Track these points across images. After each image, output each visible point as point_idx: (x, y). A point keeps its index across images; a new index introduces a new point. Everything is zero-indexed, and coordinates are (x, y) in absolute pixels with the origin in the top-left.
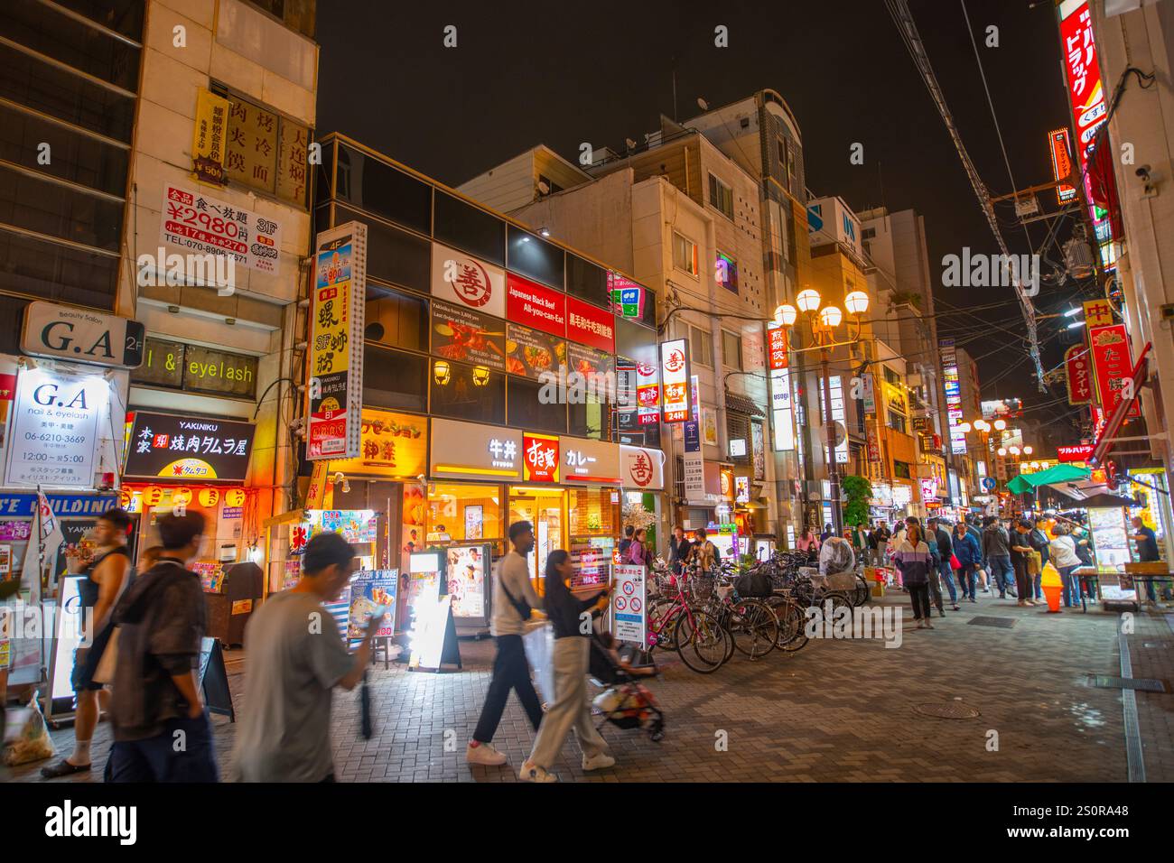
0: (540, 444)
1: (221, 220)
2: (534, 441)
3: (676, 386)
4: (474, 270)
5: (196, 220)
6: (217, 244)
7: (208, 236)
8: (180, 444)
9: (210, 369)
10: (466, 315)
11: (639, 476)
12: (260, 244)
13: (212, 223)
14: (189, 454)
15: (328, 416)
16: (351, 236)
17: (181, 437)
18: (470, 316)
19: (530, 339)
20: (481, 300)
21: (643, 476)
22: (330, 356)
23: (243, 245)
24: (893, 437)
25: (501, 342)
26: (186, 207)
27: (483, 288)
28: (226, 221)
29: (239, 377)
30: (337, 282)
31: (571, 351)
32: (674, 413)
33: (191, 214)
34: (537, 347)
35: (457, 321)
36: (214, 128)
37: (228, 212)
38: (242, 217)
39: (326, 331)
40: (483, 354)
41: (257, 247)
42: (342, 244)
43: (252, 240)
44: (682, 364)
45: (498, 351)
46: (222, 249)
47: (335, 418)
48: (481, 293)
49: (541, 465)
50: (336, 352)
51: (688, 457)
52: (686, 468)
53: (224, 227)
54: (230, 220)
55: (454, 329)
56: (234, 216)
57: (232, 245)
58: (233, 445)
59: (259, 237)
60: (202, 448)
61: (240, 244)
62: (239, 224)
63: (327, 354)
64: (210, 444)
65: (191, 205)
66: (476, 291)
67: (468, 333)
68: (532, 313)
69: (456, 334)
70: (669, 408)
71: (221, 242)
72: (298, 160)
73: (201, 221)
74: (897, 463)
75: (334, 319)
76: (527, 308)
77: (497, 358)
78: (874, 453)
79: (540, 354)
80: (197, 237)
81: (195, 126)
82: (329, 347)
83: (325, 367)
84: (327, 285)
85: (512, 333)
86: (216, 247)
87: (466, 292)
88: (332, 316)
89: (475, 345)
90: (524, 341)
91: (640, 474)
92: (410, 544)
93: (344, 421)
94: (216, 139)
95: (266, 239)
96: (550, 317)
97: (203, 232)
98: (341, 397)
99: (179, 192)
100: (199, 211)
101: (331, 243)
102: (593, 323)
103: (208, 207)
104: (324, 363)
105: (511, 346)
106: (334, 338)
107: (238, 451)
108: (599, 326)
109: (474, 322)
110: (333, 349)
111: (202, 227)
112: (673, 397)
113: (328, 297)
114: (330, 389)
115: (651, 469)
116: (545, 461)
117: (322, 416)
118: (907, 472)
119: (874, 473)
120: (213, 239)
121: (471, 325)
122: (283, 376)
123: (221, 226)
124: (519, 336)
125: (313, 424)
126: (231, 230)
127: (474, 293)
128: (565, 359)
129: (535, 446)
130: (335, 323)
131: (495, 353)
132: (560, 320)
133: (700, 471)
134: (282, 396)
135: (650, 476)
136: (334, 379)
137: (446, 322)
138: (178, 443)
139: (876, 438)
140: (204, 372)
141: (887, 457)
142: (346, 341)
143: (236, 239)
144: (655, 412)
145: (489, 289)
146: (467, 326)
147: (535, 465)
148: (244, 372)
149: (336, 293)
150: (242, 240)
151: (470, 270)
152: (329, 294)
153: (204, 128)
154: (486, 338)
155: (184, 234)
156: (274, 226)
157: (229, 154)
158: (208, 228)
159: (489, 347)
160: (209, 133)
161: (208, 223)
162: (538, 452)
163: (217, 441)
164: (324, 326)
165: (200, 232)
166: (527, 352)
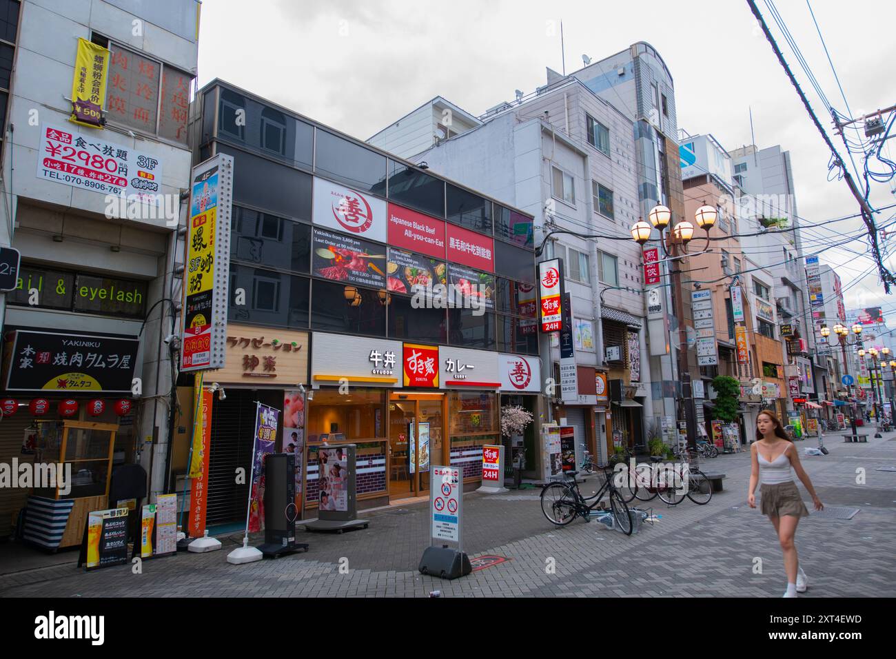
0: (420, 354)
1: (101, 157)
2: (414, 351)
3: (552, 300)
4: (356, 200)
5: (75, 157)
6: (96, 179)
7: (87, 172)
8: (63, 360)
9: (100, 293)
10: (347, 240)
11: (517, 380)
12: (140, 178)
13: (91, 160)
14: (73, 369)
15: (197, 331)
16: (217, 166)
17: (64, 353)
18: (351, 241)
19: (411, 261)
20: (362, 227)
21: (522, 380)
22: (200, 276)
23: (122, 179)
24: (761, 342)
25: (382, 265)
26: (64, 145)
27: (364, 216)
28: (105, 158)
29: (129, 299)
30: (206, 210)
31: (451, 270)
32: (550, 324)
33: (70, 152)
34: (416, 267)
35: (338, 245)
36: (95, 74)
37: (108, 150)
38: (122, 154)
39: (198, 254)
40: (364, 275)
41: (137, 181)
42: (211, 174)
43: (132, 174)
44: (557, 281)
45: (380, 272)
46: (101, 183)
47: (202, 334)
48: (362, 221)
49: (421, 372)
50: (204, 273)
51: (564, 362)
52: (562, 372)
53: (104, 163)
54: (110, 157)
55: (335, 253)
56: (114, 153)
57: (112, 180)
58: (117, 360)
59: (139, 173)
60: (85, 363)
61: (120, 178)
62: (119, 161)
63: (198, 275)
64: (94, 359)
65: (70, 143)
66: (357, 218)
67: (349, 258)
68: (413, 237)
69: (337, 257)
70: (546, 320)
71: (101, 177)
72: (180, 104)
73: (80, 158)
74: (765, 364)
75: (204, 243)
76: (408, 233)
77: (379, 278)
78: (743, 356)
79: (420, 274)
80: (75, 172)
81: (74, 72)
82: (200, 268)
83: (196, 287)
84: (200, 213)
85: (393, 256)
86: (95, 181)
87: (347, 220)
88: (202, 241)
89: (356, 267)
90: (404, 262)
91: (519, 378)
92: (291, 445)
93: (209, 335)
94: (96, 85)
95: (147, 174)
96: (430, 241)
97: (81, 168)
98: (207, 314)
99: (56, 132)
100: (79, 149)
101: (203, 174)
102: (473, 247)
103: (87, 146)
104: (195, 284)
105: (392, 267)
106: (203, 261)
107: (122, 365)
108: (478, 248)
109: (355, 246)
110: (202, 270)
111: (82, 164)
112: (549, 310)
113: (200, 224)
114: (199, 307)
115: (529, 374)
116: (425, 369)
117: (192, 331)
118: (775, 372)
119: (744, 373)
120: (91, 174)
121: (352, 248)
122: (166, 297)
123: (100, 162)
124: (400, 258)
125: (186, 339)
126: (111, 166)
127: (356, 220)
128: (445, 278)
129: (415, 356)
130: (205, 246)
131: (376, 274)
132: (441, 244)
133: (574, 374)
134: (164, 314)
135: (528, 380)
136: (202, 297)
137: (327, 247)
138: (61, 359)
139: (744, 343)
140: (94, 295)
141: (756, 360)
142: (212, 263)
143: (116, 173)
144: (534, 324)
145: (370, 216)
146: (348, 251)
147: (415, 372)
148: (134, 294)
149: (206, 219)
150: (122, 175)
151: (351, 200)
152: (200, 220)
153: (83, 75)
154: (366, 260)
155: (63, 169)
156: (155, 163)
157: (110, 98)
158: (87, 164)
159: (370, 268)
160: (89, 78)
161: (87, 160)
162: (418, 360)
163: (101, 356)
164: (196, 249)
165: (79, 167)
166: (408, 272)
